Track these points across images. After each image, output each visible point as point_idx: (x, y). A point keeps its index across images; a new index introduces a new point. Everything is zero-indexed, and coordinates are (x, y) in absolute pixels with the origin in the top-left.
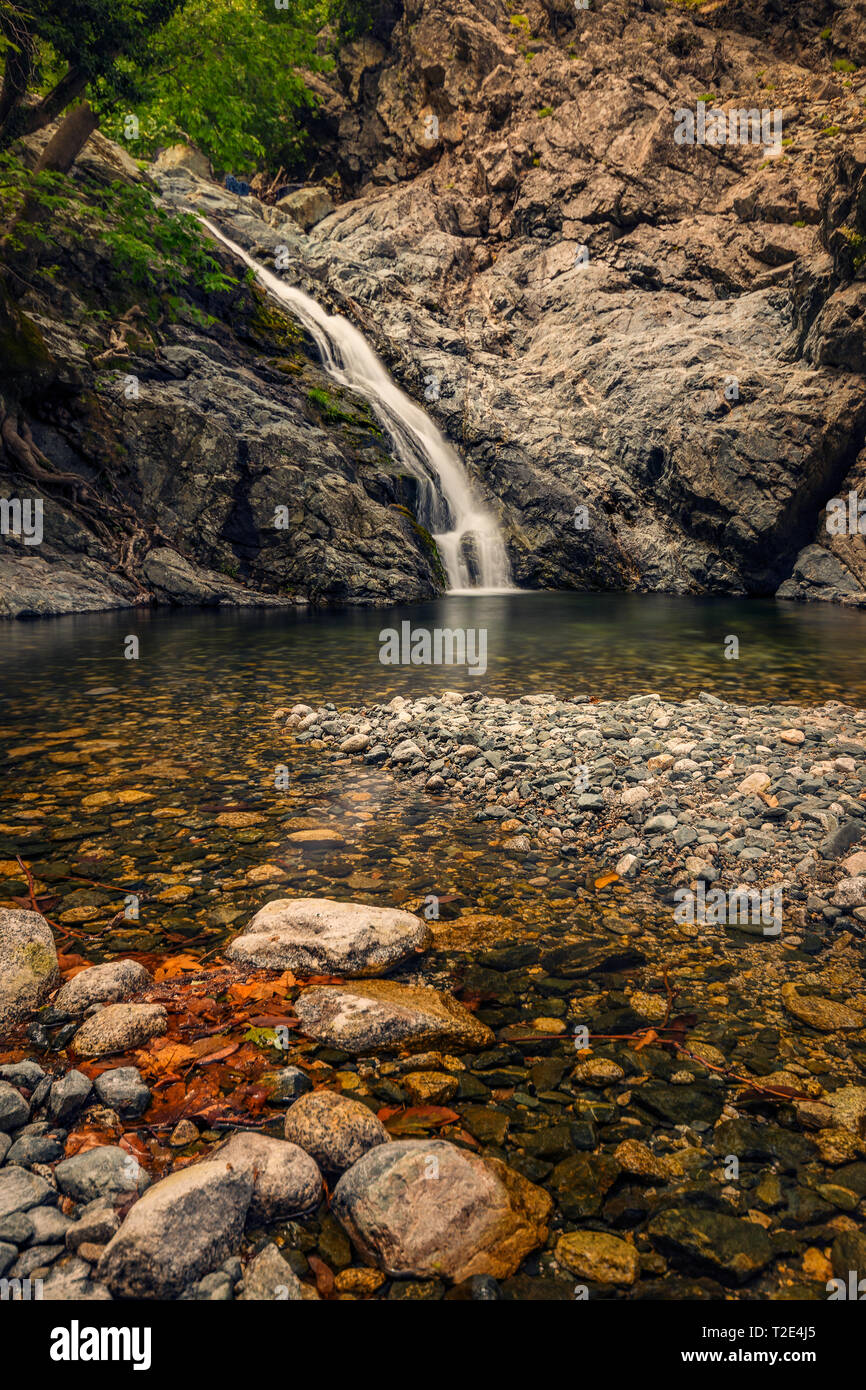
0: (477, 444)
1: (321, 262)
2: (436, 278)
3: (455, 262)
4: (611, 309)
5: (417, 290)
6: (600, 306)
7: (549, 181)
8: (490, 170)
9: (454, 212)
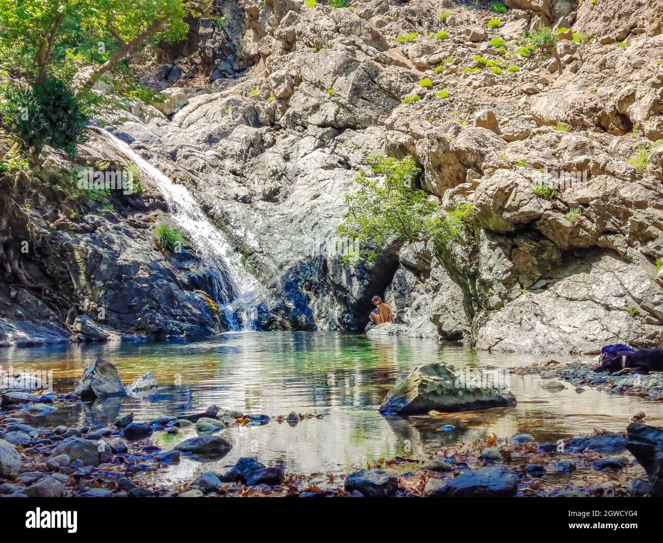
0: (250, 254)
1: (174, 148)
2: (240, 156)
3: (252, 145)
4: (325, 180)
5: (228, 163)
6: (320, 177)
7: (302, 100)
8: (275, 87)
9: (255, 112)
